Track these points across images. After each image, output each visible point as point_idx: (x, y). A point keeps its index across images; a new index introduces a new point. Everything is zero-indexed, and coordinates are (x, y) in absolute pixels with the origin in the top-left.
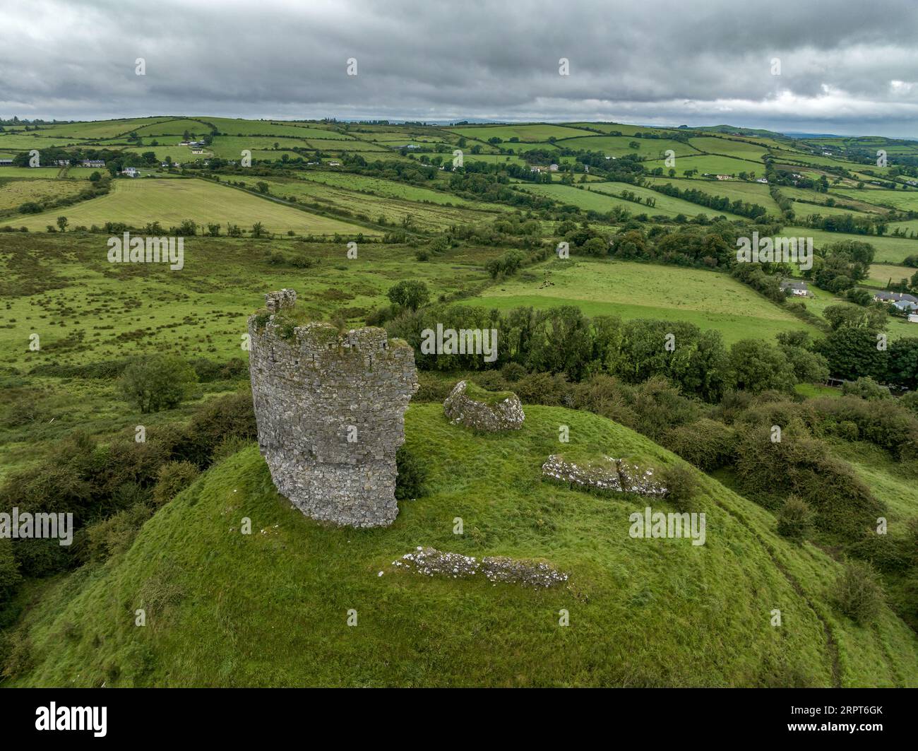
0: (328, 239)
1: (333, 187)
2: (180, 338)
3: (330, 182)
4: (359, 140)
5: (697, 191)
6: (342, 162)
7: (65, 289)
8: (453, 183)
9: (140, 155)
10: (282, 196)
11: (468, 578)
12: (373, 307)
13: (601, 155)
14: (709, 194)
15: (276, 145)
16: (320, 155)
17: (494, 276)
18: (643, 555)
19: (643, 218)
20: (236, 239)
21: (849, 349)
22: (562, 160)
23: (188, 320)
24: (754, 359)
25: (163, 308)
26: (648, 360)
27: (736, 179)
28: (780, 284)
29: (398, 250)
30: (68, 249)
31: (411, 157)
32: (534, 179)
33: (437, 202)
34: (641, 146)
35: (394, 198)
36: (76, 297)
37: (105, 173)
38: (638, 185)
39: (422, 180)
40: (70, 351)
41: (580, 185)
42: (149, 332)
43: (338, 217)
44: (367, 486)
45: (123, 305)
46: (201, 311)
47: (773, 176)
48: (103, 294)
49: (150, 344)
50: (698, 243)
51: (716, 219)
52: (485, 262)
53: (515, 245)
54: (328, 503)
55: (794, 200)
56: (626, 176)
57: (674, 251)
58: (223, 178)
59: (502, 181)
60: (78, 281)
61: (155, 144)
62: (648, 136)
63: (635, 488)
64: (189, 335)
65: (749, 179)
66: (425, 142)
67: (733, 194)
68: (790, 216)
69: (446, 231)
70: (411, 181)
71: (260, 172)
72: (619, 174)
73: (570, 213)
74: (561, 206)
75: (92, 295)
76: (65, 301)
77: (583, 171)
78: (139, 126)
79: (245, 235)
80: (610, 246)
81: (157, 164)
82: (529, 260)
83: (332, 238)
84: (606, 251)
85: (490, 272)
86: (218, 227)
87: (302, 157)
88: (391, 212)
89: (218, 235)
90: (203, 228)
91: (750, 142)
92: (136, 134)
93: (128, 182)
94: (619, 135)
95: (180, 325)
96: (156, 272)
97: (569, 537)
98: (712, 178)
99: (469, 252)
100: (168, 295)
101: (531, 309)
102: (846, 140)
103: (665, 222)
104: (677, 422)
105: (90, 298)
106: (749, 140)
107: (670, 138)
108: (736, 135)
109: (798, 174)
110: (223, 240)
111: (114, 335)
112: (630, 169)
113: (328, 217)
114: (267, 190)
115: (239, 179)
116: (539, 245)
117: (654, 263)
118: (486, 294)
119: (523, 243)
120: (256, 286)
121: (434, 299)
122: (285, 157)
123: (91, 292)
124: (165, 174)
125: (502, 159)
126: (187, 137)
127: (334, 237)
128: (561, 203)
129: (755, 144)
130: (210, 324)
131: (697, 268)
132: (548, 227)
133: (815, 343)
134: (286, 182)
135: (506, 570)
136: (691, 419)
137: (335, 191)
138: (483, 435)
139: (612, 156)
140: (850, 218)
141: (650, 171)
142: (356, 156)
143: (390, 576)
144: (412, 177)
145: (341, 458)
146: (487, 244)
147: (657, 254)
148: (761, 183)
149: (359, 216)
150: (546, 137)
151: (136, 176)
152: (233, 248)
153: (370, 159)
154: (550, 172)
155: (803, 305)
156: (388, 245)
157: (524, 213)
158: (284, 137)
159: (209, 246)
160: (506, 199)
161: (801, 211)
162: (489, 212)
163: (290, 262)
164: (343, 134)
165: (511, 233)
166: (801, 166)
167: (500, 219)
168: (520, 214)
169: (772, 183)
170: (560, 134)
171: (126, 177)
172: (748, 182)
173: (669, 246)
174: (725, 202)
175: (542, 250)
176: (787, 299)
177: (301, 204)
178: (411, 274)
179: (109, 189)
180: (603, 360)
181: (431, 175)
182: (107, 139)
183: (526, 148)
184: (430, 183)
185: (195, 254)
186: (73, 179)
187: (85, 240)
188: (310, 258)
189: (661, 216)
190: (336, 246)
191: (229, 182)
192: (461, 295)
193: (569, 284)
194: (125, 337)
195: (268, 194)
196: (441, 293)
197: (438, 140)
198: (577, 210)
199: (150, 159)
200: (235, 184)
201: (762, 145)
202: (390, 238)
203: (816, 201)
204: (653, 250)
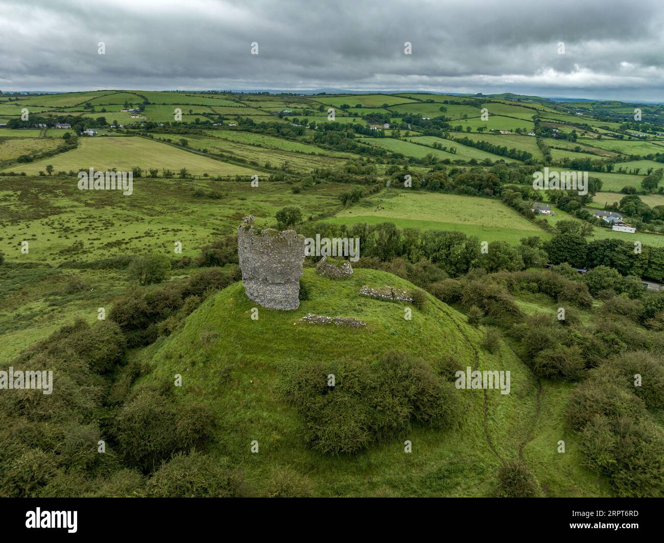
0: (231, 178)
1: (233, 141)
2: (145, 245)
3: (230, 138)
4: (249, 107)
5: (486, 142)
6: (237, 123)
7: (61, 215)
8: (316, 138)
9: (95, 119)
10: (198, 148)
11: (328, 325)
12: (265, 224)
13: (419, 117)
14: (493, 145)
15: (191, 111)
16: (221, 118)
17: (345, 203)
18: (397, 320)
19: (447, 162)
20: (169, 180)
21: (563, 248)
22: (392, 120)
23: (148, 234)
24: (498, 253)
25: (129, 226)
26: (435, 254)
27: (514, 133)
28: (531, 207)
29: (280, 186)
30: (57, 187)
31: (286, 119)
32: (372, 134)
33: (306, 152)
34: (448, 109)
35: (275, 149)
36: (71, 219)
37: (73, 133)
38: (445, 138)
39: (295, 136)
40: (78, 253)
41: (404, 138)
42: (124, 241)
43: (237, 163)
44: (288, 293)
45: (102, 225)
46: (155, 228)
47: (539, 131)
48: (87, 218)
49: (127, 249)
50: (481, 180)
51: (497, 162)
52: (338, 194)
53: (359, 182)
54: (273, 300)
55: (553, 147)
56: (437, 131)
57: (465, 185)
58: (156, 136)
59: (350, 136)
60: (68, 209)
61: (104, 111)
62: (453, 103)
63: (398, 298)
64: (150, 243)
65: (523, 133)
66: (296, 108)
67: (510, 144)
68: (549, 159)
69: (312, 172)
70: (287, 136)
71: (181, 132)
72: (432, 131)
73: (397, 158)
74: (391, 153)
75: (80, 218)
76: (64, 223)
77: (407, 128)
78: (91, 98)
79: (175, 176)
80: (423, 182)
81: (106, 126)
82: (368, 192)
83: (234, 178)
84: (419, 186)
85: (342, 200)
86: (157, 171)
87: (209, 120)
88: (273, 159)
89: (156, 177)
90: (146, 172)
91: (524, 107)
92: (90, 104)
93: (89, 139)
94: (432, 102)
95: (143, 237)
96: (119, 202)
97: (368, 313)
98: (497, 132)
99: (328, 187)
100: (130, 218)
101: (366, 224)
102: (593, 103)
103: (463, 165)
104: (434, 280)
105: (80, 221)
106: (523, 104)
107: (468, 104)
108: (515, 101)
109: (557, 129)
110: (161, 180)
111: (102, 243)
112: (439, 127)
113: (230, 163)
114: (187, 145)
115: (167, 137)
116: (374, 181)
117: (452, 194)
118: (339, 215)
119: (364, 181)
120: (187, 211)
121: (305, 219)
122: (197, 120)
123: (79, 216)
124: (114, 133)
125: (350, 120)
126: (127, 105)
127: (236, 178)
128: (391, 151)
129: (528, 107)
130: (162, 236)
131: (480, 196)
132: (381, 168)
133: (544, 243)
134: (199, 139)
135: (342, 321)
136: (441, 279)
137: (234, 145)
138: (334, 279)
139: (427, 117)
140: (589, 160)
141: (454, 128)
142: (247, 119)
143: (299, 325)
144: (287, 134)
145: (279, 281)
146: (340, 181)
147: (454, 187)
148: (531, 136)
149: (252, 162)
150: (381, 104)
151: (94, 135)
152: (168, 186)
153: (258, 121)
154: (383, 129)
155: (546, 221)
156: (272, 183)
157: (365, 159)
158: (195, 105)
159: (152, 184)
160: (353, 149)
161: (556, 155)
162: (341, 158)
163: (207, 195)
164: (237, 102)
165: (356, 174)
166: (559, 123)
167: (348, 164)
168: (362, 160)
169: (539, 135)
170: (391, 101)
171: (87, 135)
172: (522, 135)
173: (462, 182)
174: (504, 150)
175: (377, 185)
176: (536, 217)
177: (211, 154)
178: (289, 202)
179: (77, 145)
180: (409, 254)
181: (301, 133)
182: (69, 107)
183: (367, 112)
184: (300, 138)
185: (143, 190)
186: (51, 138)
187: (66, 181)
188: (221, 192)
189: (459, 160)
190: (237, 184)
191: (160, 139)
192: (322, 216)
193: (395, 208)
194: (110, 245)
195: (188, 148)
196: (310, 215)
197: (305, 106)
198: (402, 156)
199: (102, 123)
200: (164, 140)
201: (533, 108)
202: (274, 178)
203: (569, 148)
204: (451, 184)
